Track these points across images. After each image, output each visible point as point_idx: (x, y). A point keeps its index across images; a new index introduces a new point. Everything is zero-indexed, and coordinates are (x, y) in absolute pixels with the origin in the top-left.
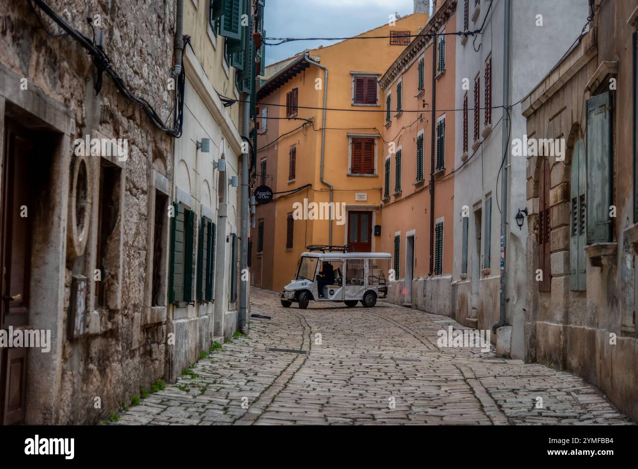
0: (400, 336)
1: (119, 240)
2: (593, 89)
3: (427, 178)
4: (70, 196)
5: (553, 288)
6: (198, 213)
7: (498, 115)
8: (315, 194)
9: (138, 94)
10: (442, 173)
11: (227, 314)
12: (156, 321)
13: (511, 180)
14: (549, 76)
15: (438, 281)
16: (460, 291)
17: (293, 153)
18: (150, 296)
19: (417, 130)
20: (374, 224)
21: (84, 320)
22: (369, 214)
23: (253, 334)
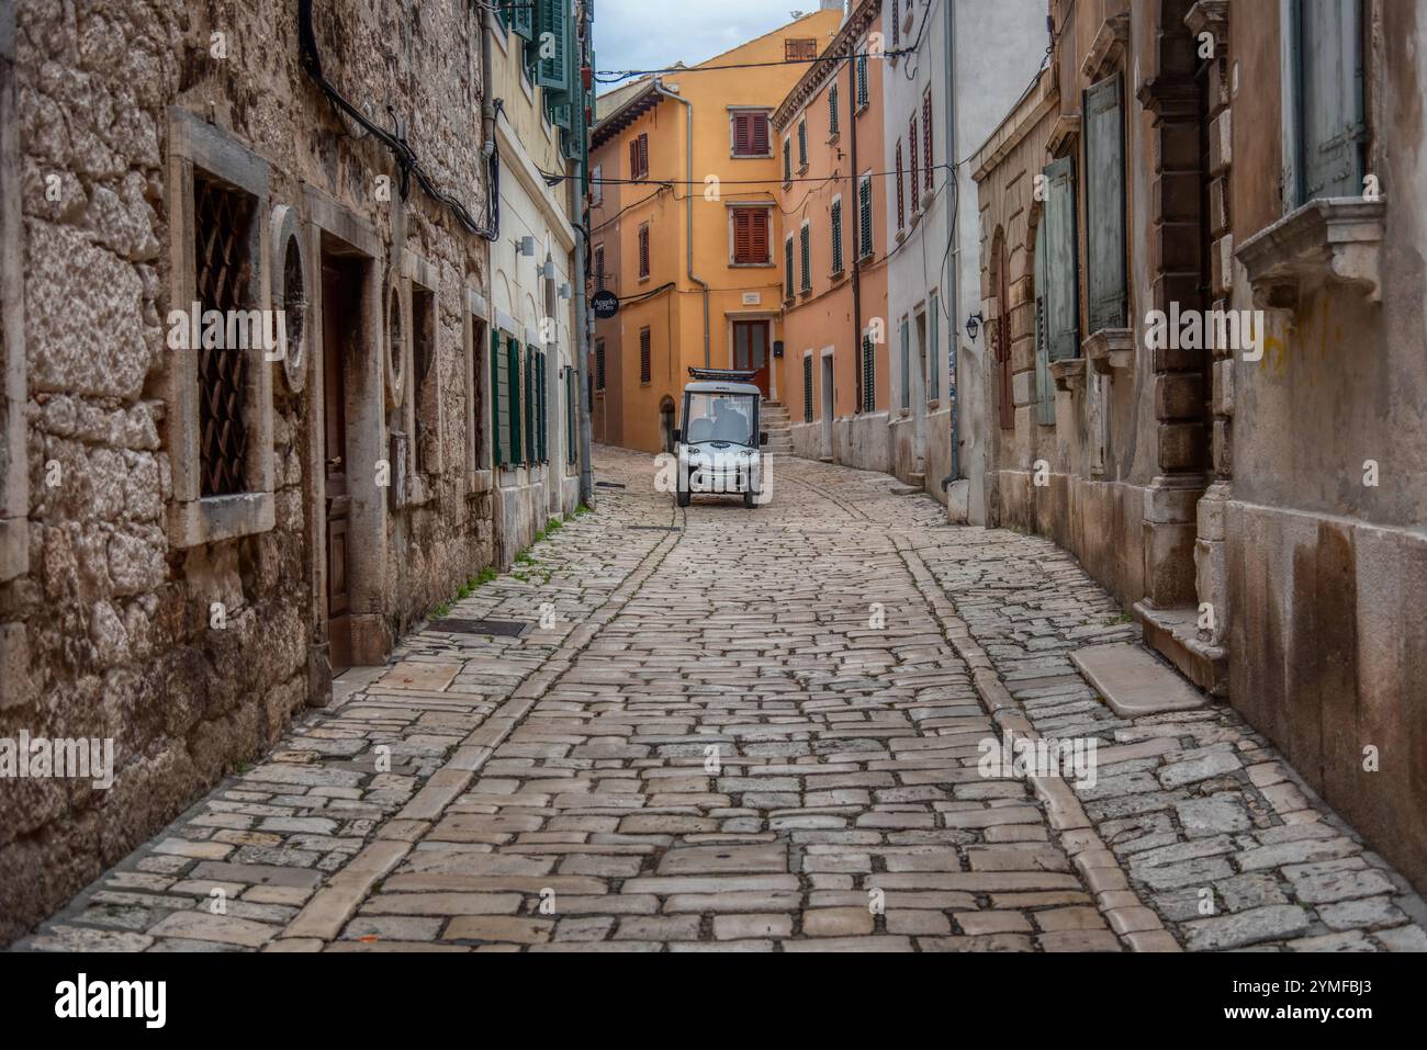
0: (813, 503)
1: (436, 385)
2: (1054, 149)
3: (848, 267)
4: (385, 335)
5: (1017, 423)
6: (522, 341)
7: (941, 176)
8: (682, 298)
9: (445, 190)
10: (870, 260)
11: (566, 483)
12: (481, 489)
13: (960, 271)
14: (1002, 126)
15: (869, 420)
16: (900, 434)
17: (644, 235)
18: (473, 456)
19: (831, 194)
20: (772, 339)
21: (406, 487)
22: (765, 324)
23: (600, 508)
